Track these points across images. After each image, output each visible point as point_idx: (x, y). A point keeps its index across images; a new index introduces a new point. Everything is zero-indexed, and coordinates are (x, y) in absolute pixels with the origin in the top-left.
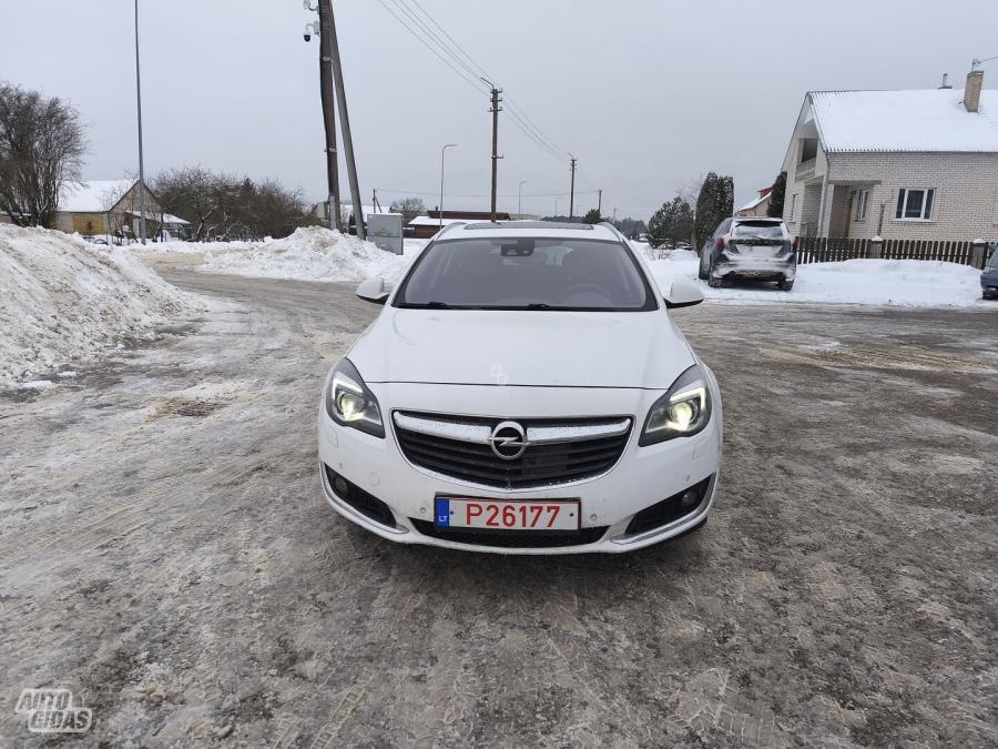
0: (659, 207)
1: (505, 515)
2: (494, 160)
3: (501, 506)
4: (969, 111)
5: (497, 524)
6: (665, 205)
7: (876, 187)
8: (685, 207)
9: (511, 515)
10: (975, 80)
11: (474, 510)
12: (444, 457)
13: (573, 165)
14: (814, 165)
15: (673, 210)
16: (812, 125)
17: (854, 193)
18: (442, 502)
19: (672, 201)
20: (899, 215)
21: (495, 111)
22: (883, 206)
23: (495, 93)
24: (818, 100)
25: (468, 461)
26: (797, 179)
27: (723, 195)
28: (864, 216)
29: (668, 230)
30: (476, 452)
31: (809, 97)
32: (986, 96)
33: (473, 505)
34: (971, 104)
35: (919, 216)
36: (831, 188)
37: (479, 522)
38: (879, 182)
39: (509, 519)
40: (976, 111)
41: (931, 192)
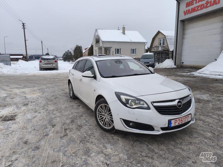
0: (65, 52)
1: (181, 121)
2: (25, 41)
3: (180, 119)
4: (124, 34)
5: (180, 123)
6: (66, 52)
7: (111, 48)
8: (70, 52)
9: (182, 120)
10: (124, 29)
11: (176, 121)
12: (167, 111)
13: (42, 43)
14: (99, 44)
15: (68, 53)
16: (98, 36)
17: (107, 49)
18: (170, 122)
19: (67, 51)
20: (116, 54)
21: (24, 29)
22: (113, 52)
23: (23, 24)
24: (98, 31)
25: (172, 111)
26: (96, 47)
27: (80, 50)
28: (110, 54)
29: (67, 57)
30: (173, 108)
31: (96, 30)
32: (126, 32)
33: (176, 120)
34: (124, 33)
35: (119, 53)
36: (104, 48)
37: (177, 124)
38: (112, 47)
39: (182, 121)
40: (125, 34)
41: (120, 49)
